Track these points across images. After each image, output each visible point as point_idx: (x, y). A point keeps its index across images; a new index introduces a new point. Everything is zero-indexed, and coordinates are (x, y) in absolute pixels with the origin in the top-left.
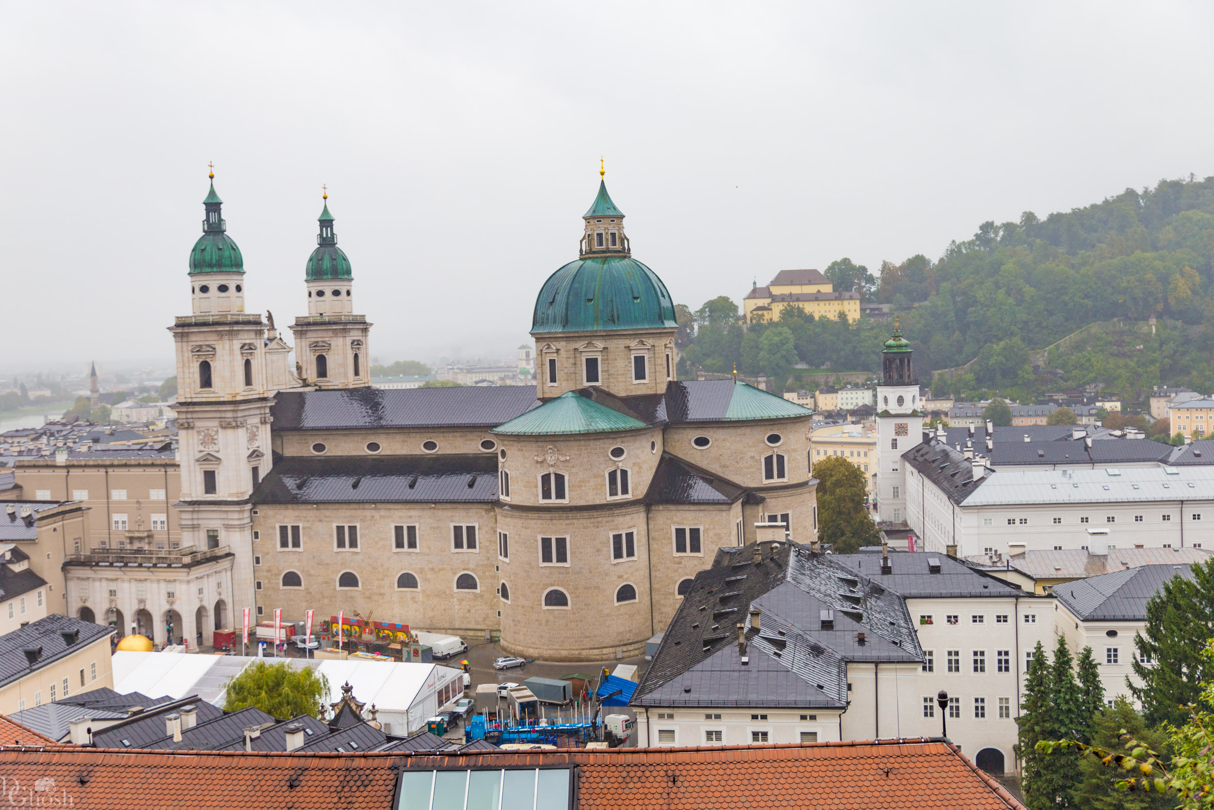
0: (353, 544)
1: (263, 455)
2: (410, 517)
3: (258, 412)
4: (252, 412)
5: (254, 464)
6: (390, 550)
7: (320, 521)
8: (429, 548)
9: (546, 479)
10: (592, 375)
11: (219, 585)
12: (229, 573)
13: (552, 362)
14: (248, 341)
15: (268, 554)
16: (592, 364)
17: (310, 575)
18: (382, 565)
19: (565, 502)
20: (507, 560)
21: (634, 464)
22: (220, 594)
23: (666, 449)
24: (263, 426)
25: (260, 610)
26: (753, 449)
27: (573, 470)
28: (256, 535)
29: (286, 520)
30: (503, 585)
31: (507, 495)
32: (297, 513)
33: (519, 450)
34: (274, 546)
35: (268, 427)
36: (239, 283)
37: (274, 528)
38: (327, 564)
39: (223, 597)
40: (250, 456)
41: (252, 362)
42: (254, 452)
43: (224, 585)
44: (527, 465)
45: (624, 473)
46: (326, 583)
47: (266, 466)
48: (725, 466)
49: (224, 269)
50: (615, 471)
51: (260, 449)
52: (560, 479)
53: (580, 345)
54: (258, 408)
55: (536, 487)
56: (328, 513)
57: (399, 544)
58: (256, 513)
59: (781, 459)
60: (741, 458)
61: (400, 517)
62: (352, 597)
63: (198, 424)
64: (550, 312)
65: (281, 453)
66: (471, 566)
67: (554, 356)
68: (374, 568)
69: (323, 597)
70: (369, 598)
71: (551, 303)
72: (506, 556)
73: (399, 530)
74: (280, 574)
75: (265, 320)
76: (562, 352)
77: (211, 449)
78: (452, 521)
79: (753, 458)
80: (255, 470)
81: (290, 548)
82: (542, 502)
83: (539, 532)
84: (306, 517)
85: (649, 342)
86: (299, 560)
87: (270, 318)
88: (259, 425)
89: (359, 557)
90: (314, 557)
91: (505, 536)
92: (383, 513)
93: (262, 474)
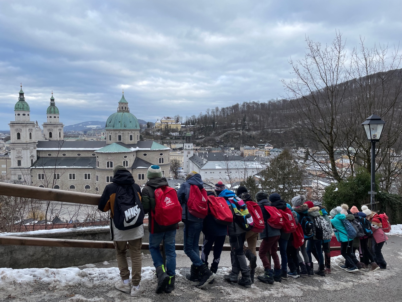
0: (58, 178)
1: (34, 156)
2: (74, 172)
3: (33, 146)
4: (31, 146)
5: (32, 159)
6: (68, 180)
7: (50, 173)
8: (78, 179)
9: (108, 163)
10: (120, 139)
13: (110, 136)
14: (31, 128)
15: (35, 181)
16: (120, 137)
18: (66, 183)
20: (98, 182)
21: (129, 160)
23: (137, 156)
26: (157, 157)
27: (115, 161)
28: (32, 176)
29: (40, 173)
30: (97, 188)
31: (98, 166)
33: (102, 156)
34: (37, 179)
35: (36, 149)
36: (28, 113)
37: (37, 175)
38: (51, 183)
40: (31, 157)
41: (32, 133)
42: (32, 155)
44: (104, 160)
45: (127, 162)
47: (35, 159)
48: (150, 160)
49: (24, 110)
50: (125, 161)
52: (111, 163)
53: (117, 132)
55: (106, 165)
56: (52, 171)
57: (71, 178)
58: (32, 171)
59: (163, 159)
60: (154, 159)
61: (71, 172)
63: (16, 148)
64: (110, 124)
65: (39, 156)
66: (89, 183)
67: (111, 134)
68: (63, 184)
71: (110, 122)
72: (98, 181)
73: (70, 175)
75: (35, 123)
76: (113, 133)
77: (20, 155)
78: (84, 173)
80: (32, 160)
81: (41, 179)
82: (107, 168)
83: (106, 175)
84: (46, 172)
85: (133, 132)
86: (44, 182)
87: (37, 122)
88: (33, 149)
89: (60, 181)
90: (48, 182)
91: (98, 176)
92: (66, 171)
93: (34, 161)
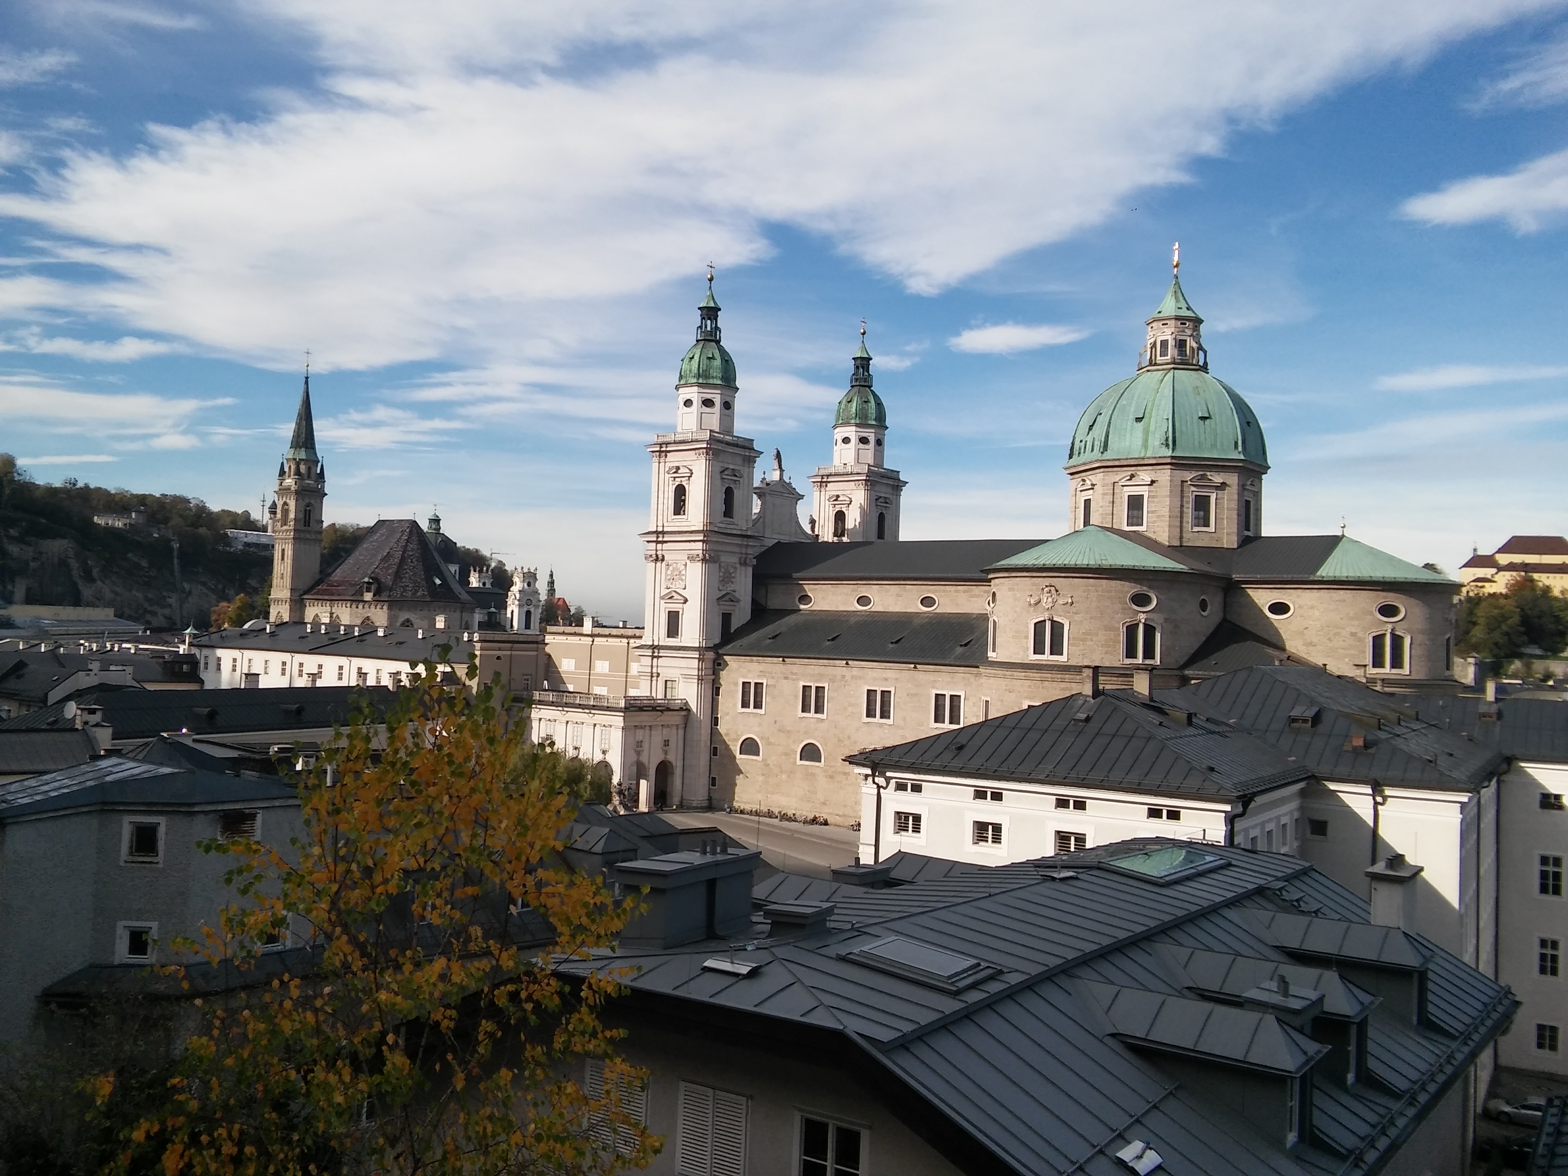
0: (819, 709)
1: (738, 601)
2: (886, 679)
3: (737, 550)
4: (729, 548)
5: (727, 609)
6: (860, 718)
7: (786, 678)
8: (904, 719)
9: (1039, 627)
10: (1135, 517)
11: (666, 743)
12: (681, 732)
13: (1087, 502)
14: (731, 467)
15: (727, 714)
16: (1135, 503)
17: (769, 743)
18: (849, 738)
19: (1062, 659)
21: (1167, 621)
22: (666, 753)
23: (1228, 617)
24: (743, 568)
25: (713, 782)
26: (1356, 623)
27: (1077, 618)
28: (717, 691)
29: (750, 675)
31: (994, 651)
32: (762, 667)
33: (1010, 590)
34: (735, 705)
35: (750, 570)
37: (736, 684)
38: (789, 731)
39: (671, 758)
40: (719, 598)
41: (736, 492)
42: (727, 594)
43: (672, 744)
44: (1018, 610)
45: (1150, 629)
46: (786, 754)
47: (742, 615)
48: (1311, 644)
50: (1137, 626)
51: (737, 594)
52: (1057, 628)
53: (1121, 476)
54: (737, 545)
55: (1027, 637)
56: (795, 669)
57: (870, 713)
58: (719, 664)
59: (1396, 640)
60: (1336, 634)
61: (875, 679)
62: (813, 775)
63: (669, 556)
64: (1089, 438)
65: (764, 604)
67: (1089, 494)
68: (839, 740)
69: (782, 772)
70: (831, 777)
71: (1092, 427)
73: (871, 694)
74: (738, 740)
76: (1099, 488)
77: (678, 586)
78: (934, 687)
79: (1353, 634)
80: (726, 618)
81: (751, 708)
82: (1034, 658)
83: (1026, 698)
84: (770, 673)
85: (1218, 478)
86: (760, 725)
88: (738, 566)
89: (824, 726)
90: (775, 722)
91: (987, 703)
92: (855, 672)
93: (735, 624)
